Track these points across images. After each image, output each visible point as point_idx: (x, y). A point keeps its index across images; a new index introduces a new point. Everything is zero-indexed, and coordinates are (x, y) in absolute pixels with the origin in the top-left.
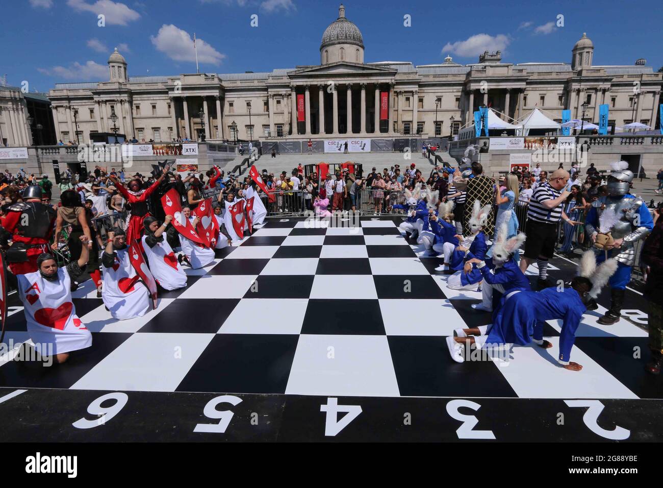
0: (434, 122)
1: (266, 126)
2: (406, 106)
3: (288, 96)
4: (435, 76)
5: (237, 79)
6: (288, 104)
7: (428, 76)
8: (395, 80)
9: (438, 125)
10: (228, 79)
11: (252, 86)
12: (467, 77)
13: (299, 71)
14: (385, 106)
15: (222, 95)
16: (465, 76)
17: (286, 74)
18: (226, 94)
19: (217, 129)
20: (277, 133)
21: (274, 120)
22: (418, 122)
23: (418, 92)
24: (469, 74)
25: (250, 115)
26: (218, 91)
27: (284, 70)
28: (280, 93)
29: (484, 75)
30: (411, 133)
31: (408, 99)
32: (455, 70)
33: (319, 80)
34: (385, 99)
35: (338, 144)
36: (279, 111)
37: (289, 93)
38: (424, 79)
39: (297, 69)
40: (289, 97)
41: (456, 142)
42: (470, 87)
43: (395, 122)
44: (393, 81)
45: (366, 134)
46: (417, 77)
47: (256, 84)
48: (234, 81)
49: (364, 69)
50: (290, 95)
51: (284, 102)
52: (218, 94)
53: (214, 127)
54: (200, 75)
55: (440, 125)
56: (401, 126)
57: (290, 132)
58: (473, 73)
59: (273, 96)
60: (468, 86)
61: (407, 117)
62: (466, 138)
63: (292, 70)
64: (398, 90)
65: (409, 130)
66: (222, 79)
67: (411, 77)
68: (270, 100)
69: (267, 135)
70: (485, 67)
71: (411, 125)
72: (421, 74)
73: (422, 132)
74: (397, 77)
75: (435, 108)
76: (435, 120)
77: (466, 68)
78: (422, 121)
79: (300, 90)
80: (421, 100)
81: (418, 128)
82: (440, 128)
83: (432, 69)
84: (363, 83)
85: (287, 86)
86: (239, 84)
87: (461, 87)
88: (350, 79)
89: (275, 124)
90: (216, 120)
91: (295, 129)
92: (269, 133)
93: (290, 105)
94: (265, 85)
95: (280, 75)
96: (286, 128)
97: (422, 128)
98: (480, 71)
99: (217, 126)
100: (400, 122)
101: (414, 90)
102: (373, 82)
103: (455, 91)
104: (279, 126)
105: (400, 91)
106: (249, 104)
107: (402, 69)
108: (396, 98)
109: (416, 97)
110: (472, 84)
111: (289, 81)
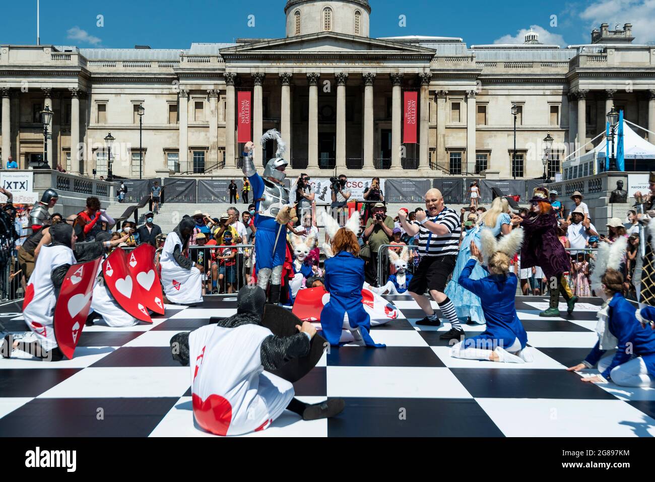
0: (510, 151)
1: (171, 151)
2: (453, 120)
3: (219, 94)
4: (508, 64)
5: (117, 59)
6: (217, 108)
7: (494, 64)
8: (431, 70)
9: (517, 157)
10: (100, 58)
11: (146, 74)
12: (570, 67)
13: (243, 47)
14: (411, 119)
15: (84, 89)
16: (567, 65)
17: (217, 53)
18: (94, 86)
19: (69, 154)
20: (192, 165)
21: (186, 140)
22: (477, 151)
23: (476, 94)
24: (574, 63)
25: (141, 129)
26: (76, 80)
27: (213, 45)
28: (203, 88)
29: (603, 64)
30: (464, 171)
31: (456, 106)
32: (547, 55)
33: (282, 64)
34: (411, 104)
35: (319, 187)
36: (199, 122)
37: (221, 88)
38: (486, 70)
39: (238, 44)
40: (221, 96)
41: (559, 184)
42: (577, 85)
43: (431, 149)
44: (428, 71)
45: (375, 170)
46: (473, 65)
47: (155, 69)
48: (112, 62)
49: (370, 46)
50: (223, 92)
51: (210, 105)
52: (76, 86)
53: (64, 149)
54: (42, 48)
55: (521, 157)
56: (444, 158)
57: (223, 164)
58: (581, 59)
59: (189, 94)
60: (573, 84)
61: (455, 141)
62: (580, 175)
63: (230, 46)
64: (438, 89)
65: (460, 166)
66: (87, 57)
67: (462, 65)
68: (183, 101)
69: (173, 169)
70: (605, 50)
71: (463, 156)
72: (480, 60)
73: (486, 168)
74: (435, 65)
75: (510, 124)
76: (513, 148)
77: (567, 52)
78: (486, 148)
79: (243, 83)
80: (482, 109)
81: (477, 161)
82: (522, 163)
83: (502, 51)
84: (369, 74)
85: (220, 76)
86: (120, 68)
87: (561, 87)
88: (343, 64)
89: (191, 148)
90: (67, 137)
91: (231, 159)
92: (177, 166)
93: (221, 111)
94: (173, 72)
95: (204, 54)
96: (212, 157)
97: (486, 163)
98: (596, 56)
99: (69, 149)
100: (441, 150)
101: (468, 89)
102: (387, 71)
103: (548, 92)
104: (199, 152)
105: (442, 91)
106: (138, 108)
107: (445, 50)
108: (433, 103)
109: (472, 102)
110: (581, 81)
111: (222, 65)
